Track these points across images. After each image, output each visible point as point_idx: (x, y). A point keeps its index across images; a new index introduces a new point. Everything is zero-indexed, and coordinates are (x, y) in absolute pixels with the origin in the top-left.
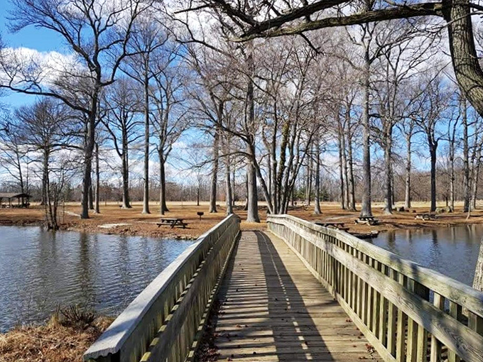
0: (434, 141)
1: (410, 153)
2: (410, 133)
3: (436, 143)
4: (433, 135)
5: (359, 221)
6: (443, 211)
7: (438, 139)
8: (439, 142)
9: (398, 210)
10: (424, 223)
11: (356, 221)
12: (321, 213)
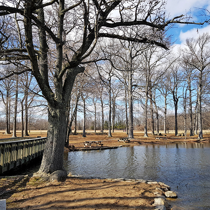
0: (176, 99)
1: (166, 104)
2: (166, 94)
3: (178, 99)
4: (176, 95)
5: (120, 140)
6: (180, 135)
7: (178, 98)
8: (179, 99)
9: (158, 135)
10: (157, 142)
11: (118, 141)
12: (111, 136)
